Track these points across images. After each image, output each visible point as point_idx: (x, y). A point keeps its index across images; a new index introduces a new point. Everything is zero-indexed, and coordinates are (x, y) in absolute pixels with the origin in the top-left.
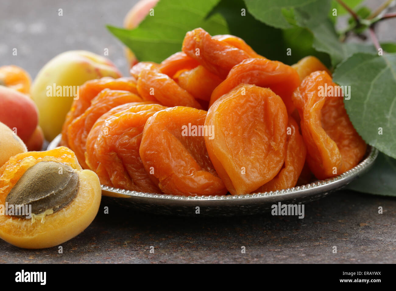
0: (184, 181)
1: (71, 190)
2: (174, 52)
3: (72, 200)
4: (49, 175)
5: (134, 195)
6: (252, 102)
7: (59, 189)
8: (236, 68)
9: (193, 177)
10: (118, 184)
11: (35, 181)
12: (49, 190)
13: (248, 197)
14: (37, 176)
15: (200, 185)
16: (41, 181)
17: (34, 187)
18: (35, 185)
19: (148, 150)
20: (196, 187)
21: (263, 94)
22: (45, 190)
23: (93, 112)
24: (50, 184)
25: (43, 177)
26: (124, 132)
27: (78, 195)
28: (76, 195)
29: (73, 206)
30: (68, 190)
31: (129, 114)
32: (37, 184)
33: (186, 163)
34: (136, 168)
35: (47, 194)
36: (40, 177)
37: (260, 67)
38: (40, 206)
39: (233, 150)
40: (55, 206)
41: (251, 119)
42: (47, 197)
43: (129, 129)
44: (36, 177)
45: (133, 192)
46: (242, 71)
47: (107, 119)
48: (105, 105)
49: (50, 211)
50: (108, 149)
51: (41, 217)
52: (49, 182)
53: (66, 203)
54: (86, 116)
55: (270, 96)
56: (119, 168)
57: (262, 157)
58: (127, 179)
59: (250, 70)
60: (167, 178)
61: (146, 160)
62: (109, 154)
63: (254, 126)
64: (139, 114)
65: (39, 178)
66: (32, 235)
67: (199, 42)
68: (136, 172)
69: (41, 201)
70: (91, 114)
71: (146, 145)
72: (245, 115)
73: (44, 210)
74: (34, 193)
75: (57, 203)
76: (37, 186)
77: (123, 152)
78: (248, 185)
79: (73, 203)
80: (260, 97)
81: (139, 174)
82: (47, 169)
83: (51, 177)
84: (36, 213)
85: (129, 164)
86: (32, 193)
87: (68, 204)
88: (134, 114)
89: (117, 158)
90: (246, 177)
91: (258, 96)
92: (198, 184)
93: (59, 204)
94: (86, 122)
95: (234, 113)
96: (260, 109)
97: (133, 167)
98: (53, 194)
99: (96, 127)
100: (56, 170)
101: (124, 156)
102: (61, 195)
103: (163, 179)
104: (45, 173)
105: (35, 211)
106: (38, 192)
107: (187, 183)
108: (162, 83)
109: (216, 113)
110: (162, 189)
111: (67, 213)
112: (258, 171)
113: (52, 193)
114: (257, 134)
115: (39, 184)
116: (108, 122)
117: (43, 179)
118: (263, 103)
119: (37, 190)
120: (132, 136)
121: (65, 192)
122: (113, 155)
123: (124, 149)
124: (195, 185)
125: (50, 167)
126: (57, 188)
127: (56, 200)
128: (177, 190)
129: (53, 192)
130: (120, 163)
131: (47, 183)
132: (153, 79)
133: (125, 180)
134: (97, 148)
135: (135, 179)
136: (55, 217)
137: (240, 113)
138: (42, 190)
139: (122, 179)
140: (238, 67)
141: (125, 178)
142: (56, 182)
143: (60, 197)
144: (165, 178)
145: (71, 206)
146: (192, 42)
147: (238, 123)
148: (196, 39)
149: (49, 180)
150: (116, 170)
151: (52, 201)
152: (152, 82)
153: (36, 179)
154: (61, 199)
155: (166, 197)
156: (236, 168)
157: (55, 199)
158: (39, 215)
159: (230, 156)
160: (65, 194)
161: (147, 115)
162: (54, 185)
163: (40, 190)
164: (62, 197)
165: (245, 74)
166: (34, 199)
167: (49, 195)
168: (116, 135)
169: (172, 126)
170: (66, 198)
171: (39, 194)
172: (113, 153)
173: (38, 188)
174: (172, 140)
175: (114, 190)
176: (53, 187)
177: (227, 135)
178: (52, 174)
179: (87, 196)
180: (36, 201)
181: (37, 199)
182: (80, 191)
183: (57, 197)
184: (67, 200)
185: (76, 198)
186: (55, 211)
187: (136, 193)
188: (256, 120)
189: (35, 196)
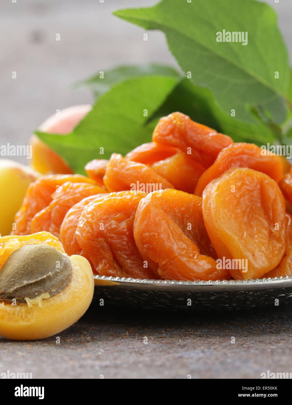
0: (188, 265)
1: (66, 273)
2: (140, 144)
3: (67, 284)
4: (44, 255)
5: (131, 281)
6: (248, 185)
7: (56, 271)
8: (225, 152)
9: (197, 261)
10: (108, 273)
11: (28, 261)
12: (45, 272)
13: (259, 281)
14: (30, 257)
15: (205, 269)
16: (35, 262)
17: (27, 268)
18: (29, 266)
19: (146, 232)
20: (201, 272)
21: (258, 177)
22: (40, 272)
23: (60, 205)
24: (46, 265)
25: (37, 258)
26: (110, 217)
27: (72, 280)
28: (70, 280)
29: (69, 291)
30: (63, 273)
31: (114, 199)
32: (31, 264)
33: (187, 246)
34: (127, 255)
35: (43, 275)
36: (34, 257)
37: (250, 152)
38: (34, 289)
39: (239, 232)
40: (51, 290)
41: (249, 204)
42: (44, 279)
43: (115, 214)
44: (28, 257)
45: (129, 279)
46: (231, 155)
47: (87, 205)
48: (71, 197)
49: (47, 295)
50: (95, 234)
51: (37, 301)
52: (44, 262)
53: (62, 287)
54: (51, 208)
55: (265, 180)
56: (108, 255)
57: (266, 241)
58: (117, 267)
59: (240, 154)
60: (168, 262)
61: (143, 243)
62: (96, 240)
63: (252, 210)
64: (125, 198)
65: (33, 259)
66: (29, 321)
67: (181, 125)
68: (127, 259)
69: (37, 283)
70: (57, 207)
71: (144, 226)
72: (243, 198)
73: (40, 293)
74: (28, 274)
75: (53, 286)
76: (31, 267)
77: (112, 238)
78: (257, 269)
79: (68, 287)
80: (256, 181)
81: (132, 262)
82: (40, 249)
83: (46, 257)
84: (31, 297)
85: (119, 251)
86: (25, 276)
87: (64, 288)
88: (120, 198)
89: (105, 244)
90: (255, 261)
91: (253, 180)
92: (203, 268)
93: (55, 288)
94: (53, 215)
95: (232, 195)
96: (256, 194)
97: (124, 254)
98: (50, 276)
99: (69, 216)
100: (50, 250)
101: (114, 242)
102: (58, 278)
103: (164, 263)
104: (38, 253)
105: (29, 295)
106: (33, 274)
107: (192, 267)
108: (139, 170)
109: (215, 193)
110: (162, 276)
111: (64, 297)
112: (265, 255)
113: (48, 275)
114: (258, 218)
115: (33, 265)
116: (90, 208)
117: (37, 260)
118: (259, 187)
119: (31, 272)
120: (119, 221)
121: (61, 275)
122: (101, 240)
123: (113, 235)
124: (200, 270)
125: (43, 247)
126: (53, 269)
127: (52, 283)
128: (179, 275)
129: (50, 273)
130: (109, 250)
131: (42, 263)
132: (128, 167)
133: (115, 268)
134: (80, 234)
135: (127, 267)
136: (52, 302)
137: (238, 196)
138: (37, 271)
139: (111, 267)
140: (227, 150)
141: (115, 266)
142: (51, 262)
143: (56, 279)
144: (166, 262)
145: (67, 291)
146: (170, 127)
147: (237, 205)
148: (176, 123)
149: (44, 260)
150: (104, 258)
151: (48, 284)
152: (128, 170)
153: (29, 259)
154: (57, 282)
155: (170, 282)
156: (244, 250)
157: (50, 282)
158: (34, 299)
159: (236, 238)
160: (60, 277)
161: (133, 200)
162: (49, 267)
163: (35, 271)
164: (58, 280)
165: (235, 158)
166: (29, 281)
167: (45, 276)
168: (103, 220)
169: (166, 209)
170: (62, 282)
171: (34, 275)
172: (101, 239)
173: (32, 269)
174: (169, 221)
175: (106, 278)
176: (49, 268)
177: (230, 216)
178: (46, 254)
179: (82, 281)
180: (31, 284)
181: (32, 281)
182: (74, 277)
183: (53, 280)
184: (62, 284)
185: (70, 282)
186: (52, 295)
187: (133, 280)
188: (254, 205)
189: (29, 278)
